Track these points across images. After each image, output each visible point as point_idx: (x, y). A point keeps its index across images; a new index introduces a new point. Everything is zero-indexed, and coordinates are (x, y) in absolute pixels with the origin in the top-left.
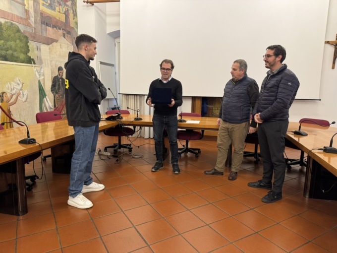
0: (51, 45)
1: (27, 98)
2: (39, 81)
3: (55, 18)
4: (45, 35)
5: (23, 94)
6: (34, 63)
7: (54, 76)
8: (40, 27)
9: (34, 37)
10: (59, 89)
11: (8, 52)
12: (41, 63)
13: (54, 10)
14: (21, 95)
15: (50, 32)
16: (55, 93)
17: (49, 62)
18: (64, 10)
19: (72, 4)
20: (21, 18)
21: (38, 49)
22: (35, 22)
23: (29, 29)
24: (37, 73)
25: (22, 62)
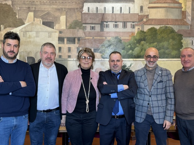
9: (190, 33)
20: (176, 20)
22: (193, 19)
23: (184, 28)
25: (173, 58)
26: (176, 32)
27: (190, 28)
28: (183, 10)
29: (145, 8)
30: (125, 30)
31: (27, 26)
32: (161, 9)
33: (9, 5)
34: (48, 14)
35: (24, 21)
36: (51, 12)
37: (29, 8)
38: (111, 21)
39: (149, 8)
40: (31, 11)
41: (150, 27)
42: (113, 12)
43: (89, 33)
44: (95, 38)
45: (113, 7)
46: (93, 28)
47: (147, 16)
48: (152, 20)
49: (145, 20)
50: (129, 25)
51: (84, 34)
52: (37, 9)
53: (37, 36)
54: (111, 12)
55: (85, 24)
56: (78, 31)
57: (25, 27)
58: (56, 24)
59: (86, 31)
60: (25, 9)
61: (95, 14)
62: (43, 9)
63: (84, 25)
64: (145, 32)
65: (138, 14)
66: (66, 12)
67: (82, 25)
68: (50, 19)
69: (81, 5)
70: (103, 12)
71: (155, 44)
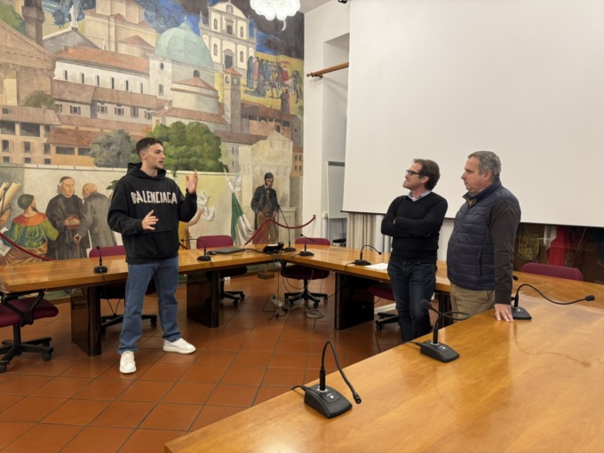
0: (255, 145)
1: (213, 216)
2: (233, 195)
3: (264, 107)
4: (246, 132)
5: (208, 211)
6: (228, 171)
7: (257, 186)
8: (239, 123)
9: (229, 137)
10: (264, 204)
11: (190, 160)
12: (238, 169)
13: (264, 95)
14: (206, 213)
15: (255, 127)
16: (257, 210)
17: (250, 168)
18: (281, 92)
19: (295, 82)
20: (212, 115)
21: (235, 152)
22: (232, 117)
23: (222, 128)
24: (230, 184)
25: (210, 171)
26: (212, 133)
27: (231, 130)
28: (220, 101)
29: (166, 89)
30: (135, 120)
32: (189, 95)
38: (110, 103)
39: (172, 89)
41: (175, 120)
42: (113, 87)
43: (69, 117)
44: (81, 128)
45: (113, 79)
46: (75, 110)
47: (171, 102)
48: (178, 109)
49: (166, 108)
50: (141, 112)
51: (57, 120)
54: (110, 87)
55: (60, 100)
56: (44, 112)
59: (63, 113)
61: (79, 85)
63: (57, 103)
64: (168, 128)
65: (156, 96)
66: (18, 73)
67: (52, 102)
69: (49, 65)
70: (95, 84)
71: (184, 147)
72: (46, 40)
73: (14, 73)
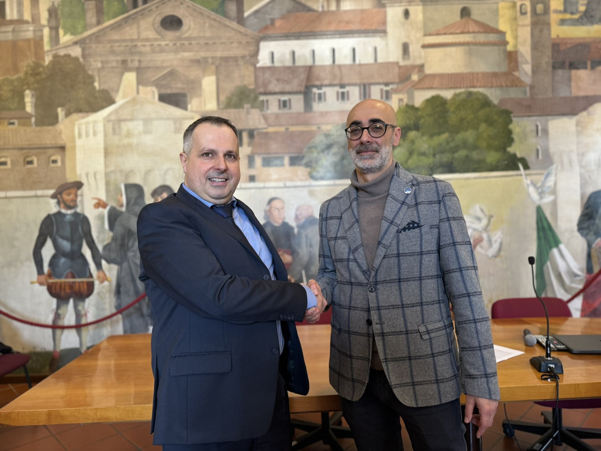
0: (584, 114)
2: (540, 209)
4: (562, 93)
5: (489, 241)
8: (548, 79)
9: (529, 107)
14: (484, 244)
15: (583, 81)
17: (575, 158)
20: (495, 75)
21: (540, 132)
22: (535, 70)
23: (514, 94)
26: (495, 106)
27: (531, 94)
31: (121, 107)
32: (453, 49)
33: (76, 59)
34: (172, 74)
35: (113, 95)
36: (181, 70)
37: (124, 62)
38: (330, 85)
39: (424, 46)
40: (129, 70)
41: (429, 94)
42: (334, 61)
43: (277, 116)
44: (292, 129)
45: (334, 50)
46: (284, 104)
47: (421, 68)
48: (434, 76)
49: (415, 78)
50: (375, 90)
51: (263, 121)
52: (144, 65)
53: (147, 132)
54: (329, 62)
55: (266, 93)
56: (248, 113)
57: (116, 111)
58: (191, 98)
59: (269, 112)
60: (114, 64)
61: (289, 68)
62: (159, 64)
63: (262, 98)
64: (417, 109)
65: (397, 63)
66: (217, 68)
67: (256, 98)
68: (176, 87)
69: (252, 48)
70: (309, 63)
71: (445, 136)
72: (249, 16)
73: (213, 68)
